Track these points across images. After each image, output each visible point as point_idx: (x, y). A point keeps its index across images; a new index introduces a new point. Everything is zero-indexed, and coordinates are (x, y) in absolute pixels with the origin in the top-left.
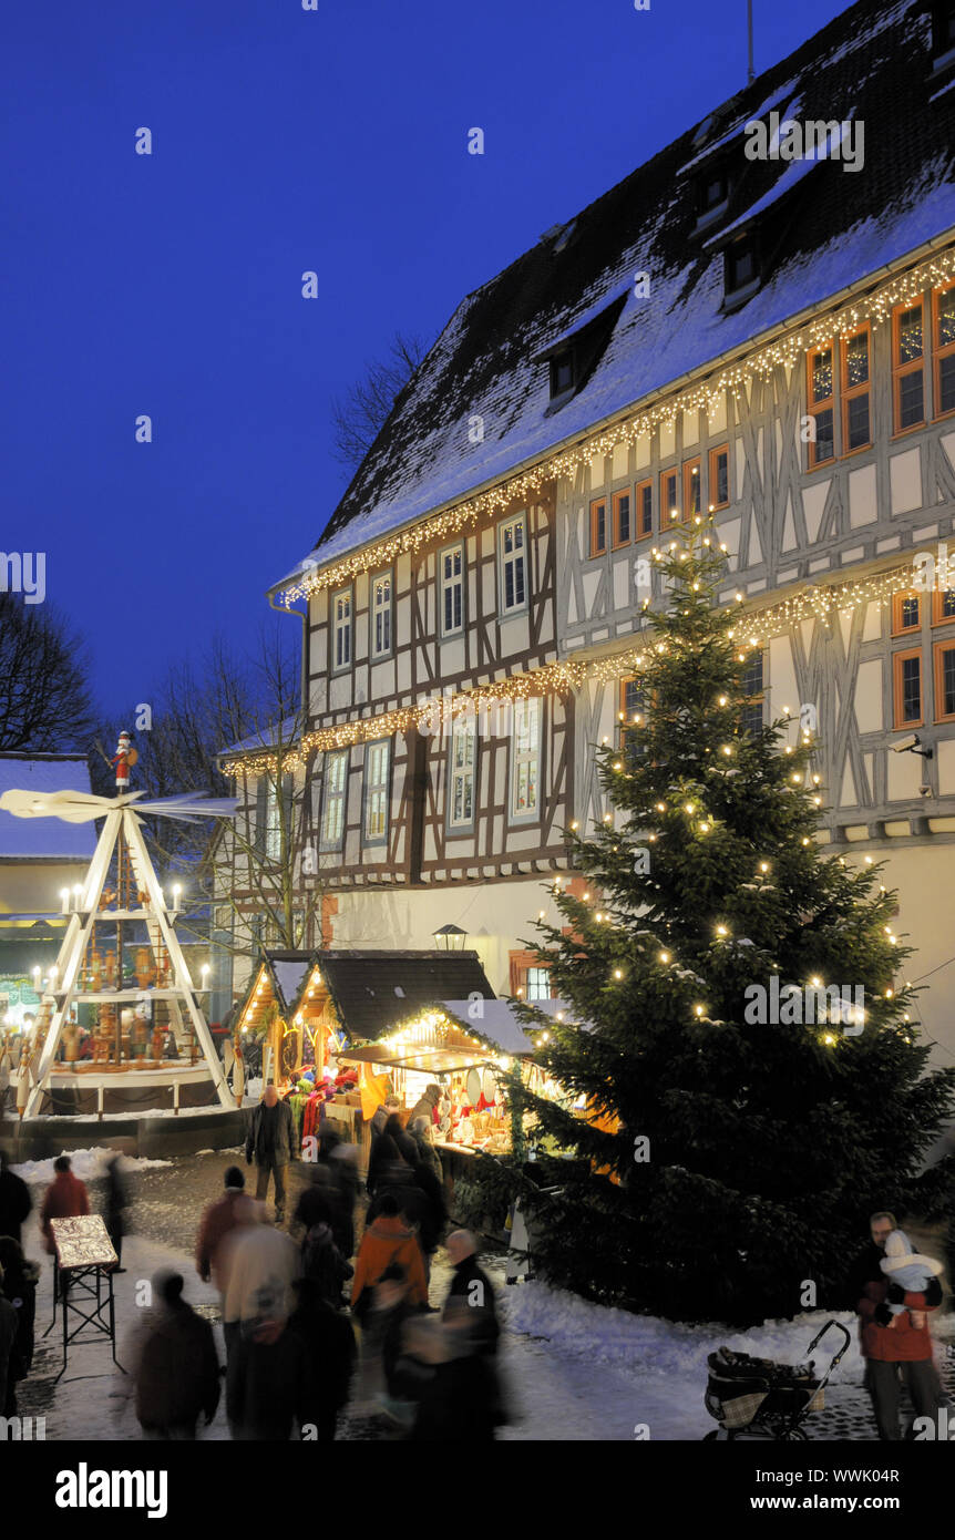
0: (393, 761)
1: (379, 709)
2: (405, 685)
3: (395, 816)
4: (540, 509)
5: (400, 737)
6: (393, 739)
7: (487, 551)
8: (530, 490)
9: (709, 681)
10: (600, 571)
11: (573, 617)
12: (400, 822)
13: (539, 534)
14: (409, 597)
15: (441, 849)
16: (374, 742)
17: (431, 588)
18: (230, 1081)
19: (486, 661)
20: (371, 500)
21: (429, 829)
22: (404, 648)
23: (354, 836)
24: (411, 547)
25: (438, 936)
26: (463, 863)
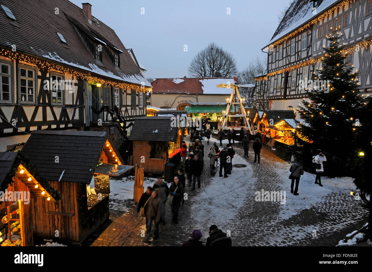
0: (282, 78)
1: (280, 69)
2: (284, 64)
3: (282, 87)
4: (310, 30)
5: (283, 73)
6: (282, 74)
7: (300, 39)
8: (308, 27)
9: (336, 61)
10: (320, 41)
11: (315, 50)
12: (283, 88)
13: (309, 35)
14: (285, 49)
15: (290, 93)
16: (279, 74)
17: (289, 46)
18: (252, 130)
19: (299, 59)
20: (280, 31)
21: (288, 89)
22: (284, 58)
23: (275, 90)
24: (286, 40)
25: (288, 108)
26: (293, 95)
